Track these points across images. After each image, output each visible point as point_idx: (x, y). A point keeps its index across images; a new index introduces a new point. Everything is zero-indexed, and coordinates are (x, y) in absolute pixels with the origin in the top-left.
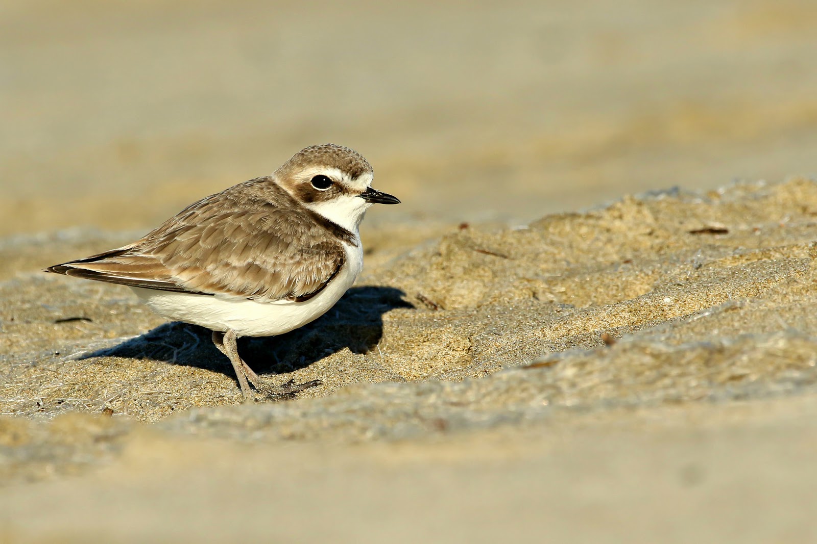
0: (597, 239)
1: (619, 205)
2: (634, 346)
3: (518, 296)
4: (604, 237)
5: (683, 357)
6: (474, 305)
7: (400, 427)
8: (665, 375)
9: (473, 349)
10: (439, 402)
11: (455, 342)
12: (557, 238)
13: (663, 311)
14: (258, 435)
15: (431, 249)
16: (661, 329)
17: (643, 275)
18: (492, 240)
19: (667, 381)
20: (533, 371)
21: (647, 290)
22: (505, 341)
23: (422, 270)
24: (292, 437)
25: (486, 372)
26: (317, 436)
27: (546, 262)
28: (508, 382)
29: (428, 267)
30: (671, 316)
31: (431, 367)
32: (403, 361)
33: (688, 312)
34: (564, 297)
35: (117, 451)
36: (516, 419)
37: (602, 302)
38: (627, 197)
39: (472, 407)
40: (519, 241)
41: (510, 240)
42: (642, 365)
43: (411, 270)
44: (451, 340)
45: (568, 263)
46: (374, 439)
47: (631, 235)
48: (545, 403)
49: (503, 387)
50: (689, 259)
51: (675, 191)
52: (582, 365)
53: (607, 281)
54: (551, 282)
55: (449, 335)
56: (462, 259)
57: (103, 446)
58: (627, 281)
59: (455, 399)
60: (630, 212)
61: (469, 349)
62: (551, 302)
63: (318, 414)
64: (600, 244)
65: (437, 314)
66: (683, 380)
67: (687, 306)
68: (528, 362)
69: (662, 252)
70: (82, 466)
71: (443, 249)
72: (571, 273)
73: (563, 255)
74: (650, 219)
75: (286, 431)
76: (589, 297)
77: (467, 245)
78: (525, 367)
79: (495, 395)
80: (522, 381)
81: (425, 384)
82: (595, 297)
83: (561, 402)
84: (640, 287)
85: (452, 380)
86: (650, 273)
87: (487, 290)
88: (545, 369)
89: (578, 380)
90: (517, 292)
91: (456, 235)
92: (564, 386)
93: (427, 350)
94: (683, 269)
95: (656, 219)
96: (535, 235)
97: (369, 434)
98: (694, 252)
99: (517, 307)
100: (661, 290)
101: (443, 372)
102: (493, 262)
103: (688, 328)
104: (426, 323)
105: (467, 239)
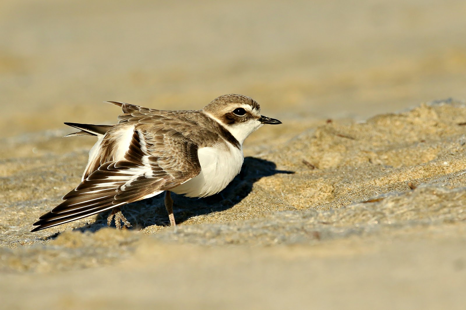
0: (405, 129)
1: (418, 109)
2: (427, 190)
3: (360, 161)
4: (409, 127)
5: (455, 196)
6: (335, 166)
7: (294, 237)
8: (445, 207)
9: (335, 191)
10: (316, 222)
11: (324, 187)
12: (382, 128)
13: (443, 169)
14: (213, 241)
15: (311, 134)
16: (442, 180)
17: (432, 149)
18: (346, 129)
19: (446, 210)
20: (369, 204)
21: (434, 158)
22: (353, 187)
23: (306, 146)
24: (232, 242)
25: (342, 205)
26: (246, 241)
27: (376, 141)
28: (355, 210)
29: (309, 145)
30: (448, 172)
31: (311, 202)
32: (295, 199)
33: (458, 170)
34: (387, 162)
35: (132, 250)
36: (360, 232)
37: (409, 164)
38: (422, 104)
39: (334, 225)
40: (361, 130)
41: (356, 129)
42: (431, 200)
43: (299, 146)
44: (322, 186)
45: (389, 142)
46: (279, 243)
47: (425, 126)
48: (376, 222)
49: (352, 213)
50: (458, 140)
51: (449, 101)
52: (397, 201)
53: (411, 152)
54: (379, 153)
55: (322, 184)
56: (328, 140)
57: (124, 248)
58: (422, 153)
59: (324, 221)
60: (424, 113)
61: (333, 191)
62: (379, 164)
63: (246, 229)
64: (407, 131)
65: (314, 171)
66: (455, 209)
67: (457, 167)
68: (367, 200)
69: (443, 136)
70: (112, 259)
71: (318, 134)
72: (390, 148)
73: (386, 137)
74: (435, 117)
75: (229, 239)
76: (401, 161)
77: (331, 132)
78: (365, 202)
79: (348, 218)
80: (363, 210)
81: (308, 212)
82: (405, 161)
83: (386, 222)
84: (430, 156)
85: (323, 209)
86: (436, 148)
87: (342, 158)
88: (376, 203)
89: (395, 209)
90: (360, 159)
91: (325, 126)
92: (387, 213)
93: (309, 192)
94: (455, 145)
95: (439, 117)
96: (370, 126)
97: (276, 240)
98: (461, 136)
99: (360, 168)
100: (442, 158)
101: (318, 205)
102: (346, 142)
103: (458, 179)
104: (308, 177)
105: (331, 129)
